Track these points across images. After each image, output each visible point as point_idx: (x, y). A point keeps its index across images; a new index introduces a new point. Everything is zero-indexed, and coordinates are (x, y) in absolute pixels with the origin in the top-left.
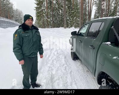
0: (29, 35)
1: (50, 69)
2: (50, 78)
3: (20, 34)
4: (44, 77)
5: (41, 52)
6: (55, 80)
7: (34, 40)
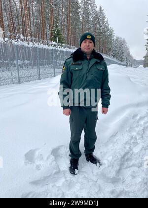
0: (82, 69)
1: (133, 141)
2: (120, 157)
3: (69, 66)
4: (112, 150)
5: (105, 102)
6: (131, 164)
7: (89, 78)
